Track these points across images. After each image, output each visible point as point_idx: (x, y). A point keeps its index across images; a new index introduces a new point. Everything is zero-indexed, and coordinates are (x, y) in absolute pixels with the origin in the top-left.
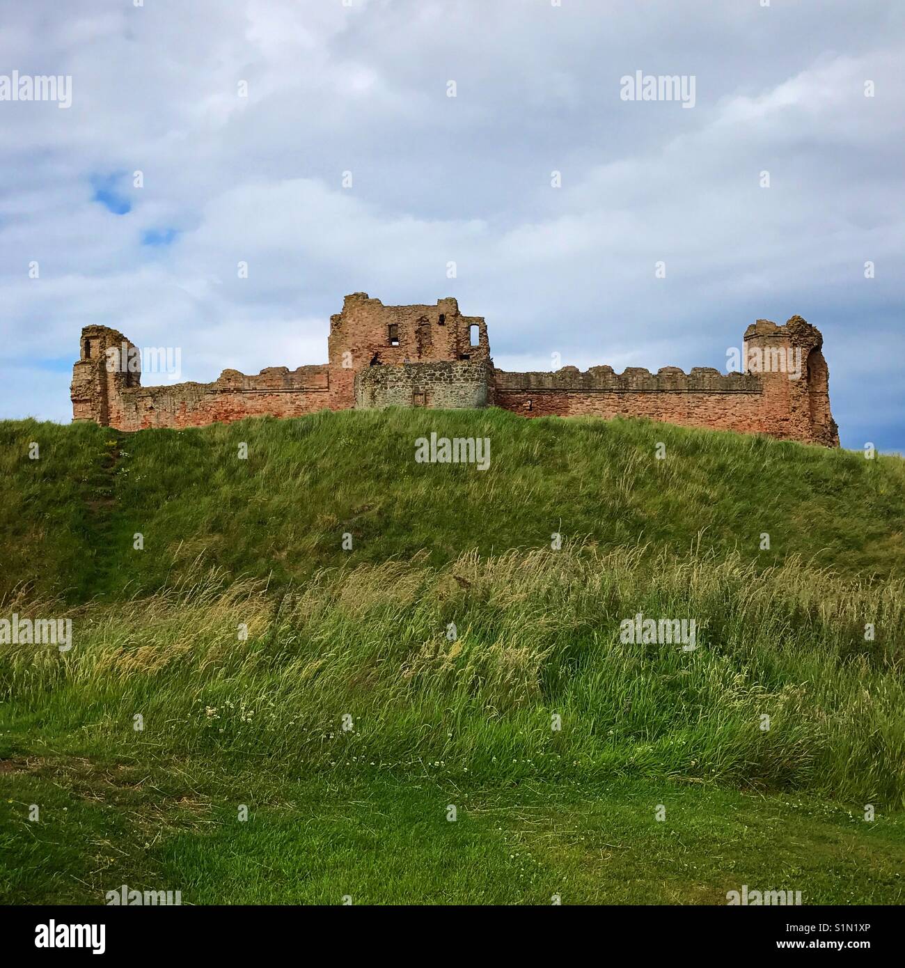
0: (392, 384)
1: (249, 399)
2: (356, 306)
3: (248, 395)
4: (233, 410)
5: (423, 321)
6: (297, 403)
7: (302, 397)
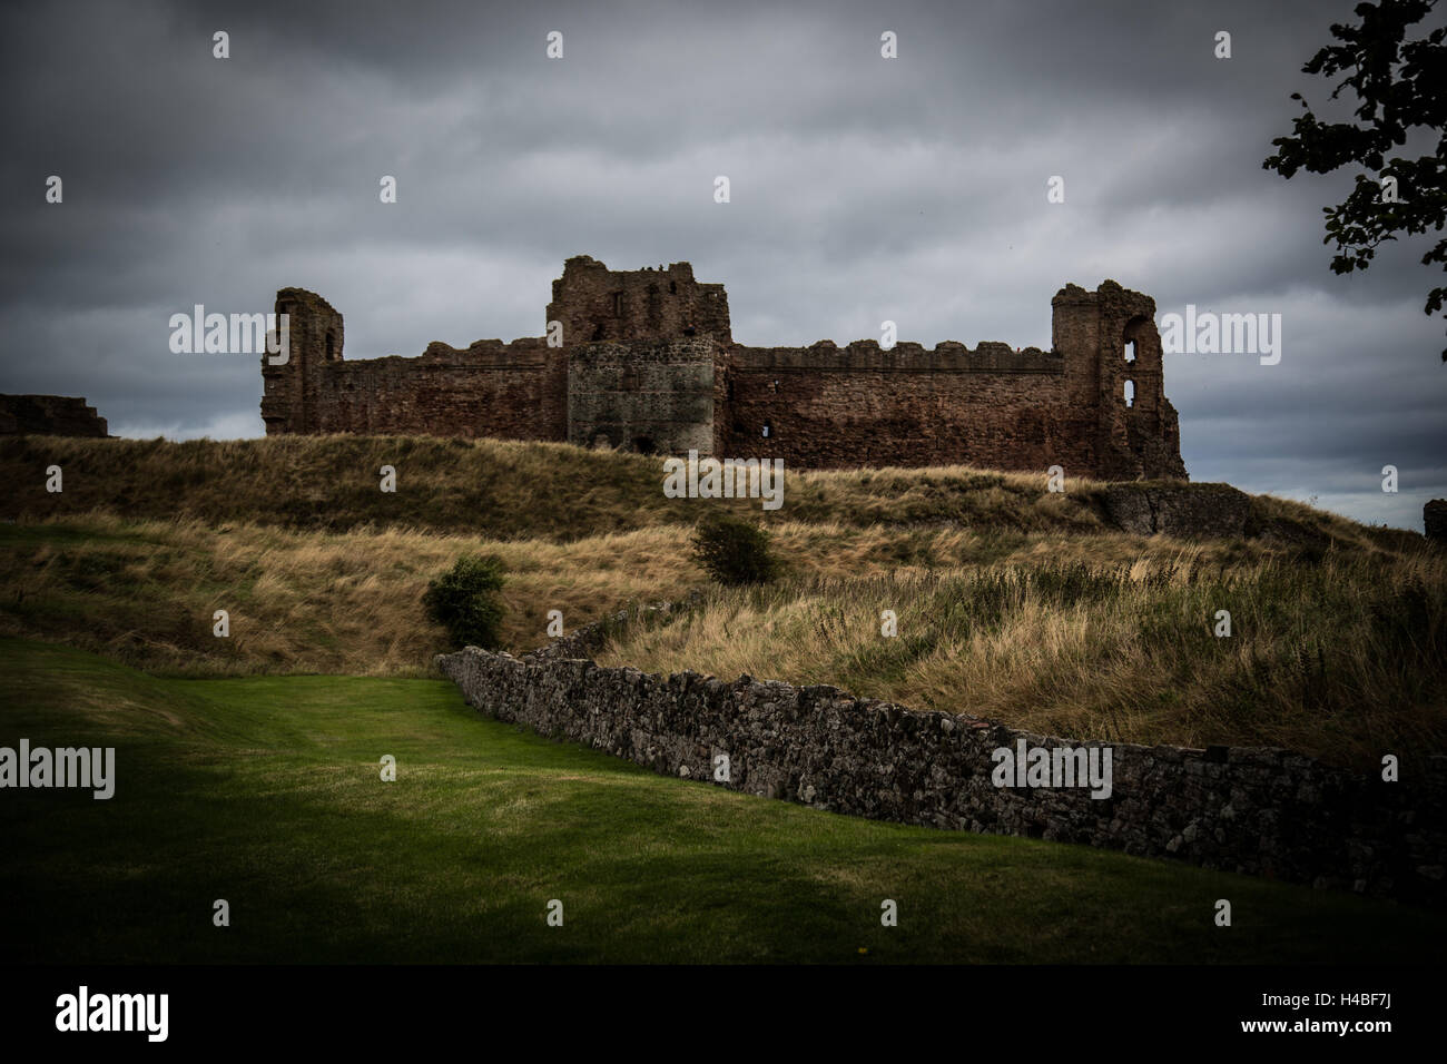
0: (602, 364)
1: (457, 376)
2: (578, 271)
3: (456, 372)
4: (439, 389)
5: (653, 289)
6: (510, 382)
7: (516, 374)
